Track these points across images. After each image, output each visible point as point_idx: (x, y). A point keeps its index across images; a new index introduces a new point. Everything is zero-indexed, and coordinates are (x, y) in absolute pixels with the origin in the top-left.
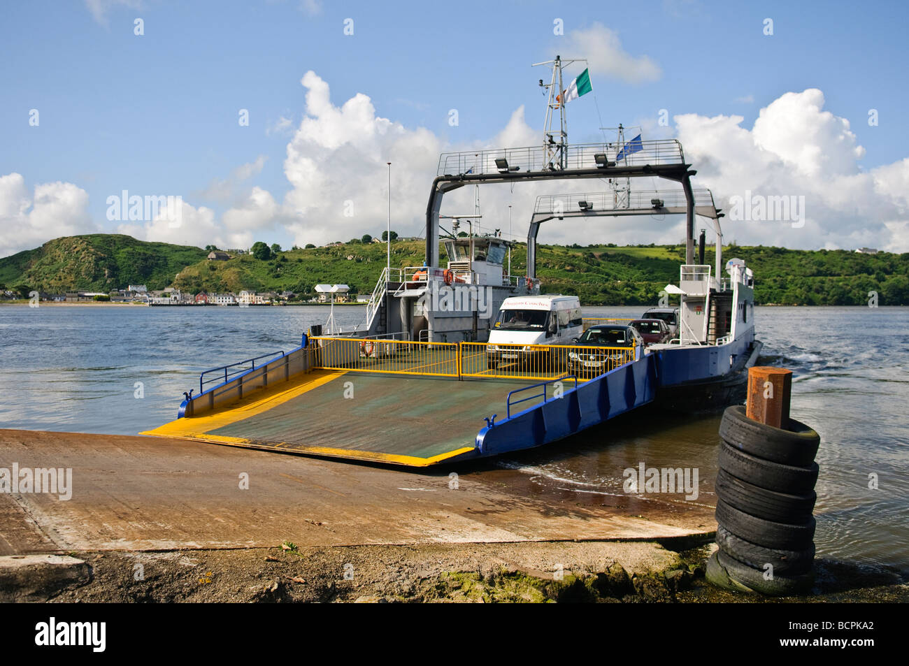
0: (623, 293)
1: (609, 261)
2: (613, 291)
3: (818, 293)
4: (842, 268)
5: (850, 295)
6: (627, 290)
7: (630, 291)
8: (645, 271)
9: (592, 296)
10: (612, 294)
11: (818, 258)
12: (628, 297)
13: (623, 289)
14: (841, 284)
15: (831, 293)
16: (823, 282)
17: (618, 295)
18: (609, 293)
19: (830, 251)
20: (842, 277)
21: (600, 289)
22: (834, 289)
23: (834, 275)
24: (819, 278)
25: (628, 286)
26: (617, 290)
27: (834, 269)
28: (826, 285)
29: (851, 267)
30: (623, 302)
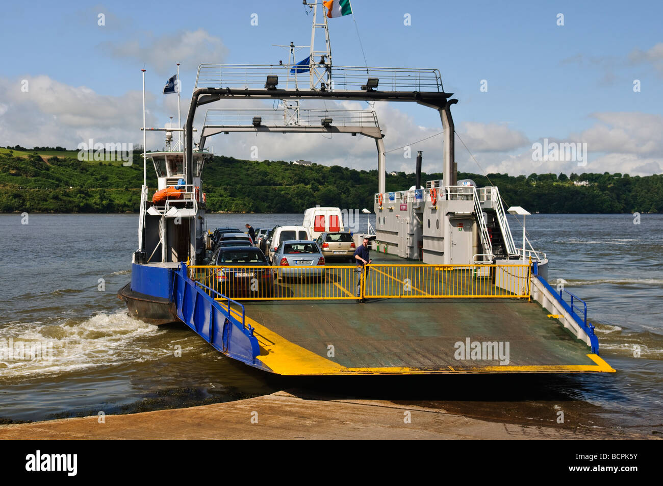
0: (76, 200)
1: (59, 165)
2: (65, 198)
3: (264, 201)
4: (283, 178)
5: (290, 203)
6: (80, 197)
7: (84, 198)
8: (98, 177)
9: (41, 203)
10: (64, 201)
11: (262, 169)
12: (82, 204)
13: (76, 196)
14: (283, 192)
15: (275, 202)
16: (267, 191)
17: (70, 202)
18: (61, 200)
19: (273, 162)
20: (283, 187)
21: (51, 195)
22: (277, 197)
23: (277, 185)
24: (264, 187)
25: (81, 192)
26: (69, 197)
27: (277, 179)
28: (270, 194)
29: (291, 178)
30: (77, 209)
